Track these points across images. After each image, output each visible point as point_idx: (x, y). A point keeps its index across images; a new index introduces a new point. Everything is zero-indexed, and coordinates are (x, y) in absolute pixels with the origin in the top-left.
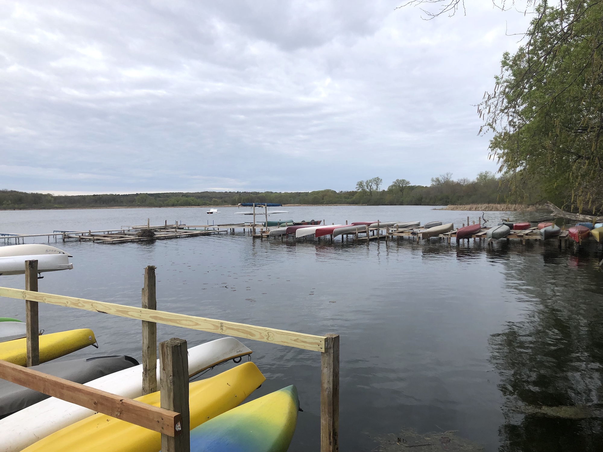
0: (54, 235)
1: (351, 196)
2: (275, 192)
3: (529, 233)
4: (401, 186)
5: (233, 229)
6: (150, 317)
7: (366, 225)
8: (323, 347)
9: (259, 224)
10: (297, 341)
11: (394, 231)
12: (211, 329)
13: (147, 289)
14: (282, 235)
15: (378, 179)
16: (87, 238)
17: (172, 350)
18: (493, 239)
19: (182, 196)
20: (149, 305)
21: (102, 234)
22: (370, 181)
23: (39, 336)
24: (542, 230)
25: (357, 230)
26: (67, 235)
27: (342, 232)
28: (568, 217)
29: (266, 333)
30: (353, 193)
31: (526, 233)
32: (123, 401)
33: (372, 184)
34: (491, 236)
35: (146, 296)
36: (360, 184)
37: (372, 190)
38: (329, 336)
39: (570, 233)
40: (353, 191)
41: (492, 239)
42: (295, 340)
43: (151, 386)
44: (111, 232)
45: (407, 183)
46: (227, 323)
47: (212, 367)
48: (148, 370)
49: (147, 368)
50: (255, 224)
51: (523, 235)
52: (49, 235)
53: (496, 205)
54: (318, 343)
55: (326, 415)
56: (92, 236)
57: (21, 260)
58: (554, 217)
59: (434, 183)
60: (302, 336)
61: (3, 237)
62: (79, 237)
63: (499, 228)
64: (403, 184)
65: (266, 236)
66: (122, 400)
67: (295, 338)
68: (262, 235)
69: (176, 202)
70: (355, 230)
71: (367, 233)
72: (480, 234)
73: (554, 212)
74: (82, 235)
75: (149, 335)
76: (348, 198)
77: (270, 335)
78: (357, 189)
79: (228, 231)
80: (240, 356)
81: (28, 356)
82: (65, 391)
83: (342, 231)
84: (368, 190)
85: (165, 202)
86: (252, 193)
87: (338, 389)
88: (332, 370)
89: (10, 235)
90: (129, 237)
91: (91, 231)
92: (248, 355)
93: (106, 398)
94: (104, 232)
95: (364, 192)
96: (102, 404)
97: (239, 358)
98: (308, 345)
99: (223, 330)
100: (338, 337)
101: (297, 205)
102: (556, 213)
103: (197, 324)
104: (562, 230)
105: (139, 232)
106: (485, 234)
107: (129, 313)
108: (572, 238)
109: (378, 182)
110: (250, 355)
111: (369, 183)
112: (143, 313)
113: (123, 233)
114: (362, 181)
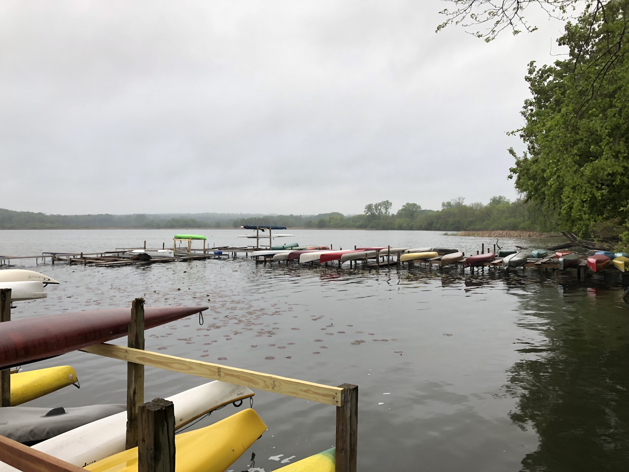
0: (42, 257)
1: (359, 220)
3: (546, 262)
4: (411, 210)
5: (235, 253)
6: (136, 358)
7: (375, 251)
8: (339, 400)
9: (263, 248)
10: (309, 391)
12: (207, 375)
15: (388, 202)
16: (79, 261)
18: (509, 268)
20: (135, 344)
22: (380, 204)
23: (11, 375)
24: (561, 260)
25: (366, 256)
26: (57, 257)
27: (351, 258)
29: (271, 381)
30: (360, 217)
31: (544, 262)
33: (381, 207)
34: (508, 265)
35: (133, 333)
36: (369, 207)
37: (381, 214)
38: (346, 388)
39: (588, 262)
40: (361, 215)
42: (305, 391)
44: (104, 254)
45: (417, 208)
46: (225, 368)
47: (210, 412)
48: (134, 420)
49: (132, 418)
50: (259, 248)
51: (540, 263)
52: (37, 257)
54: (333, 395)
56: (84, 258)
59: (445, 208)
60: (315, 387)
62: (69, 259)
63: (515, 255)
64: (413, 208)
65: (270, 262)
67: (306, 389)
68: (266, 260)
69: (175, 224)
70: (364, 255)
71: (377, 259)
72: (496, 262)
75: (135, 379)
76: (356, 222)
77: (276, 385)
78: (365, 213)
79: (229, 255)
80: (241, 399)
83: (350, 256)
84: (377, 214)
86: (255, 215)
87: (356, 449)
90: (124, 260)
91: (83, 254)
92: (250, 398)
94: (97, 254)
95: (373, 215)
97: (240, 401)
98: (321, 397)
100: (357, 388)
101: (303, 228)
104: (581, 259)
105: (135, 255)
106: (501, 262)
107: (114, 353)
108: (590, 267)
109: (387, 206)
110: (252, 397)
111: (378, 206)
112: (129, 353)
113: (117, 256)
114: (371, 204)
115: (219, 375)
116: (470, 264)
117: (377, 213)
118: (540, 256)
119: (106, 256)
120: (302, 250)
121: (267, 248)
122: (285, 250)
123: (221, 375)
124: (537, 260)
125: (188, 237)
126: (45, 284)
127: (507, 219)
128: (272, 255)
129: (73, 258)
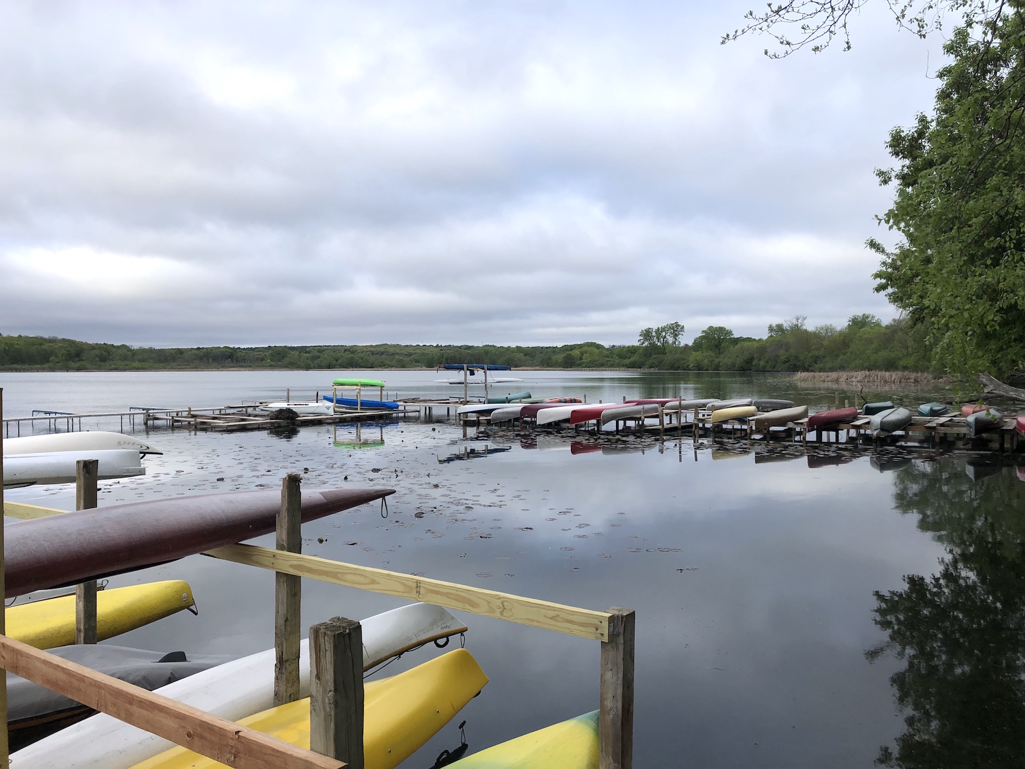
0: (130, 414)
1: (630, 354)
2: (499, 346)
3: (946, 423)
4: (717, 338)
5: (429, 408)
6: (289, 566)
7: (657, 405)
8: (606, 633)
9: (474, 401)
10: (557, 618)
11: (708, 415)
12: (399, 592)
13: (286, 517)
14: (512, 420)
15: (677, 325)
16: (185, 421)
17: (334, 642)
18: (882, 433)
19: (344, 352)
20: (288, 544)
21: (210, 413)
22: (664, 329)
23: (98, 592)
24: (971, 419)
25: (642, 413)
26: (152, 415)
27: (617, 417)
28: (1012, 394)
29: (499, 602)
30: (632, 350)
31: (941, 422)
32: (240, 734)
33: (666, 333)
34: (879, 428)
35: (284, 528)
36: (647, 334)
37: (665, 345)
38: (616, 613)
39: (1018, 423)
40: (633, 346)
41: (880, 432)
42: (552, 618)
43: (289, 689)
44: (224, 411)
45: (726, 334)
46: (427, 582)
47: (399, 654)
48: (285, 661)
49: (284, 658)
50: (467, 400)
51: (935, 425)
52: (122, 415)
53: (883, 373)
54: (595, 624)
55: (609, 758)
56: (194, 416)
57: (70, 458)
58: (988, 394)
59: (774, 334)
60: (567, 612)
61: (48, 416)
62: (171, 418)
63: (892, 412)
64: (719, 334)
65: (486, 422)
66: (239, 732)
67: (552, 613)
68: (479, 420)
69: (335, 362)
70: (638, 412)
71: (661, 418)
72: (859, 424)
73: (988, 385)
74: (177, 415)
75: (287, 598)
76: (625, 358)
77: (506, 607)
78: (640, 343)
80: (447, 636)
81: (77, 628)
82: (135, 709)
83: (616, 413)
84: (659, 344)
85: (316, 362)
86: (460, 347)
87: (632, 710)
88: (621, 675)
89: (59, 413)
90: (255, 420)
91: (192, 409)
92: (460, 634)
93: (210, 726)
94: (213, 410)
95: (653, 346)
96: (201, 737)
97: (445, 639)
98: (576, 627)
99: (420, 593)
100: (632, 615)
101: (537, 368)
102: (992, 388)
103: (373, 582)
104: (1005, 418)
105: (272, 412)
106: (868, 423)
107: (254, 558)
108: (1021, 432)
109: (676, 331)
110: (464, 633)
111: (662, 332)
112: (278, 559)
113: (245, 412)
114: (650, 328)
115: (418, 592)
116: (815, 426)
117: (660, 342)
118: (934, 413)
119: (227, 413)
120: (537, 403)
121: (481, 401)
122: (509, 403)
123: (421, 592)
124: (928, 420)
125: (355, 383)
126: (142, 455)
127: (876, 353)
128: (489, 412)
129: (176, 416)
